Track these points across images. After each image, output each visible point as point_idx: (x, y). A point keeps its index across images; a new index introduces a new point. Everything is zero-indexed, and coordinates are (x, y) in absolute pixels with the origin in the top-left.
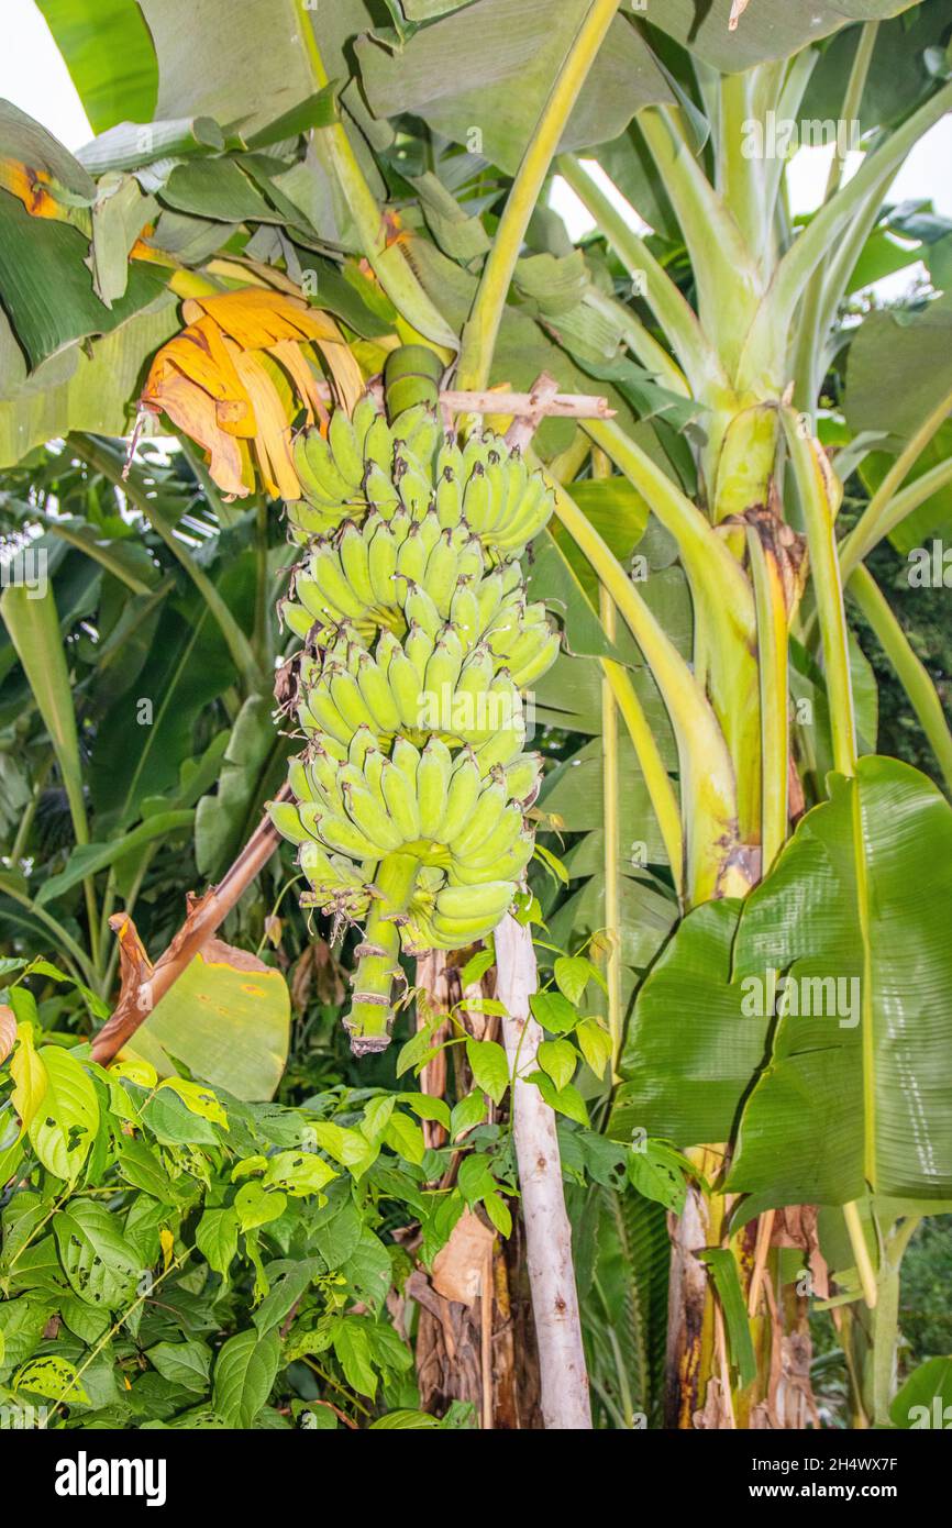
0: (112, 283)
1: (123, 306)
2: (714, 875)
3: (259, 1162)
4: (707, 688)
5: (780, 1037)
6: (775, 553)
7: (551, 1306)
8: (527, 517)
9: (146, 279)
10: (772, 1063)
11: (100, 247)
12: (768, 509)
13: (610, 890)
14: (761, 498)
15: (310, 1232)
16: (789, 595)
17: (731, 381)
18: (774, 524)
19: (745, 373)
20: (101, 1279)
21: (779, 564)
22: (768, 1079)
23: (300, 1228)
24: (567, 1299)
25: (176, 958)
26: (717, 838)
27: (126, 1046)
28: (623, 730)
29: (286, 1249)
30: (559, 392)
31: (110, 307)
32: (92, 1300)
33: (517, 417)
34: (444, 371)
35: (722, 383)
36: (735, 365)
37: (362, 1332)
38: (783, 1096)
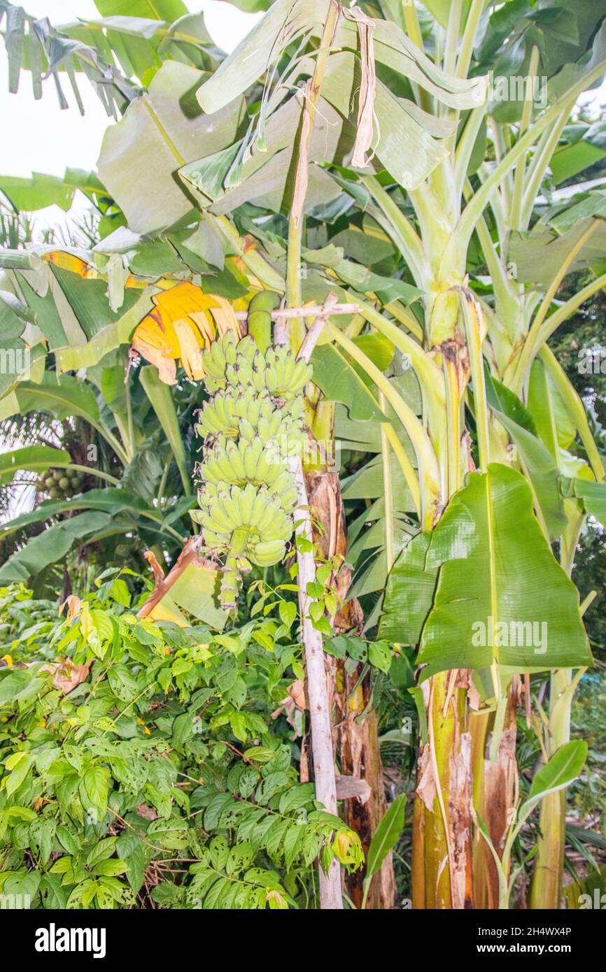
0: (116, 300)
1: (122, 310)
2: (431, 519)
3: (185, 650)
4: (428, 429)
5: (438, 596)
6: (455, 363)
7: (315, 708)
8: (298, 379)
9: (132, 295)
10: (435, 607)
11: (111, 287)
12: (455, 341)
13: (388, 524)
14: (452, 336)
15: (218, 678)
16: (461, 385)
17: (436, 277)
18: (457, 348)
19: (443, 273)
20: (125, 692)
21: (457, 369)
22: (435, 614)
23: (214, 677)
24: (322, 706)
25: (179, 567)
26: (432, 501)
27: (159, 604)
28: (391, 450)
29: (208, 684)
30: (338, 303)
31: (116, 311)
32: (122, 700)
33: (317, 317)
34: (281, 300)
35: (432, 278)
36: (438, 269)
37: (243, 717)
38: (441, 621)
